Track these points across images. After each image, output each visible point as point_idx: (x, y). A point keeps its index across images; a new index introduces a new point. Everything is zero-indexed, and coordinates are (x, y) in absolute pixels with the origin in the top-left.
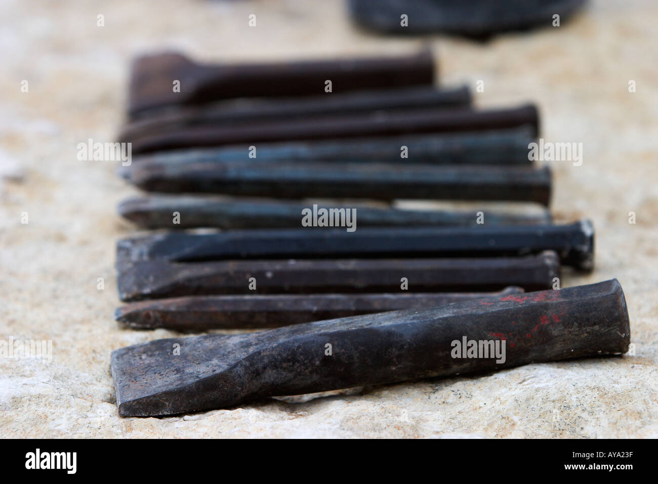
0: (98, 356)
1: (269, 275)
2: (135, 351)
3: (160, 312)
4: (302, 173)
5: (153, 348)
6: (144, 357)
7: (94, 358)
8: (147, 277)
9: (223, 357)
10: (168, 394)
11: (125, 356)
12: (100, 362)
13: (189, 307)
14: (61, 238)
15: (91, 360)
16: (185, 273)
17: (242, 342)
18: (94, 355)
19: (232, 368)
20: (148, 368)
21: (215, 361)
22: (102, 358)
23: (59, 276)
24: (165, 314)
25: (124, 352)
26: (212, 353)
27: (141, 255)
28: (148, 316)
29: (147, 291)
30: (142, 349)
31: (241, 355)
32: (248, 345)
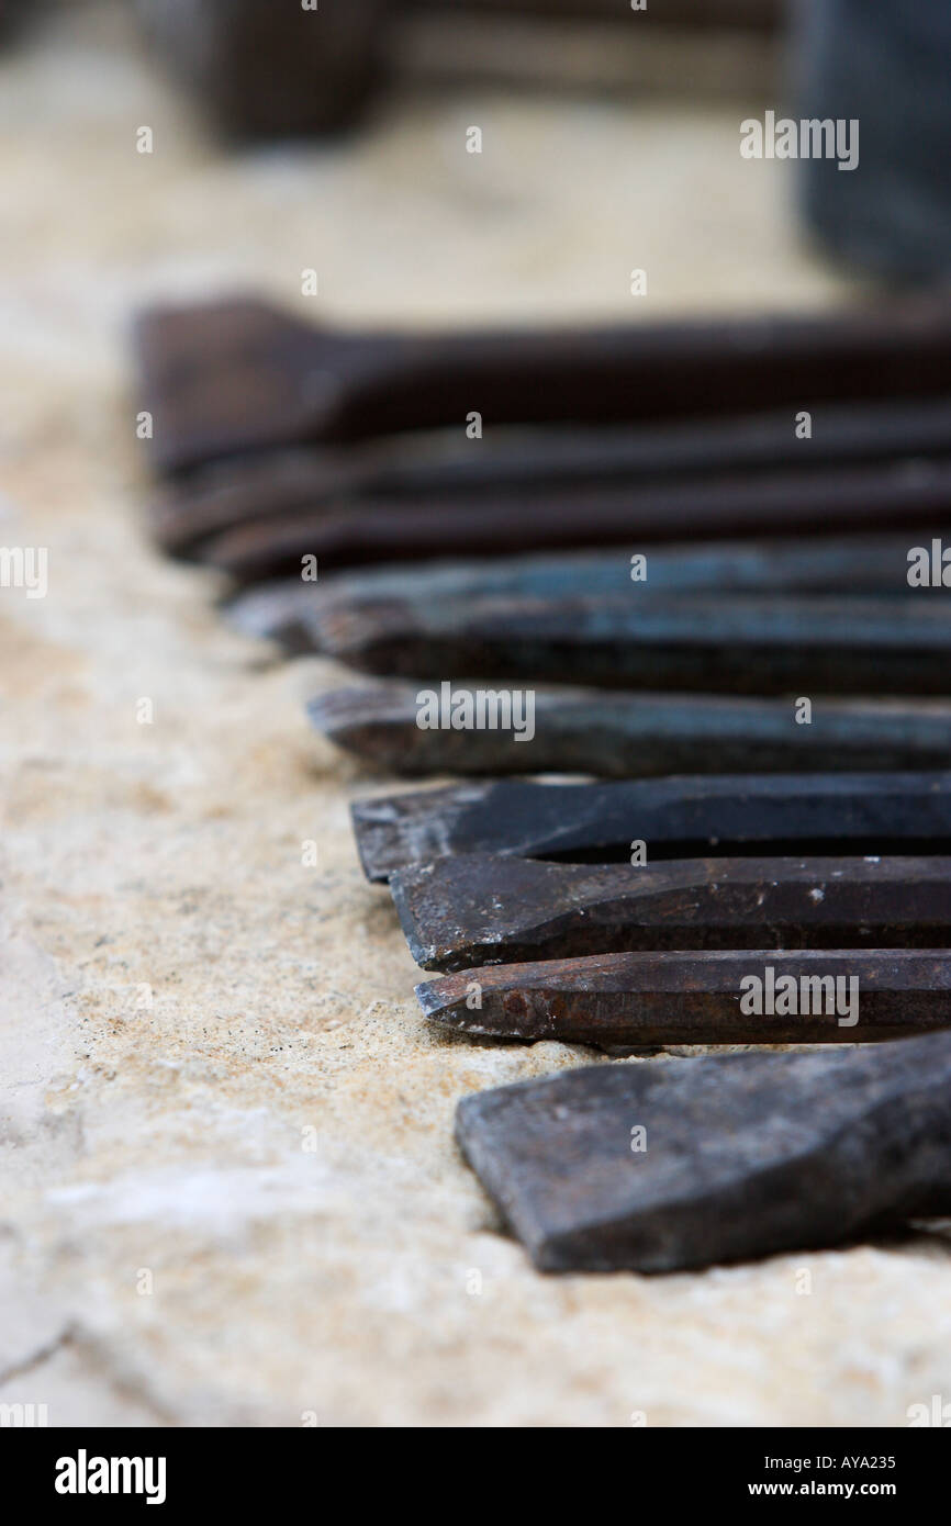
0: (416, 1113)
1: (816, 894)
2: (530, 1097)
3: (549, 993)
4: (788, 622)
5: (580, 1088)
6: (562, 1112)
7: (406, 1118)
8: (483, 902)
9: (800, 1110)
10: (672, 1212)
11: (506, 1112)
12: (427, 1129)
13: (626, 980)
14: (153, 802)
15: (400, 1123)
16: (586, 889)
17: (836, 1074)
18: (404, 1110)
19: (835, 1139)
20: (586, 1145)
21: (778, 1123)
22: (429, 1119)
23: (192, 901)
24: (561, 998)
25: (497, 1100)
26: (759, 1104)
27: (432, 841)
28: (517, 1006)
29: (493, 938)
30: (546, 1092)
31: (851, 1107)
32: (857, 1080)
